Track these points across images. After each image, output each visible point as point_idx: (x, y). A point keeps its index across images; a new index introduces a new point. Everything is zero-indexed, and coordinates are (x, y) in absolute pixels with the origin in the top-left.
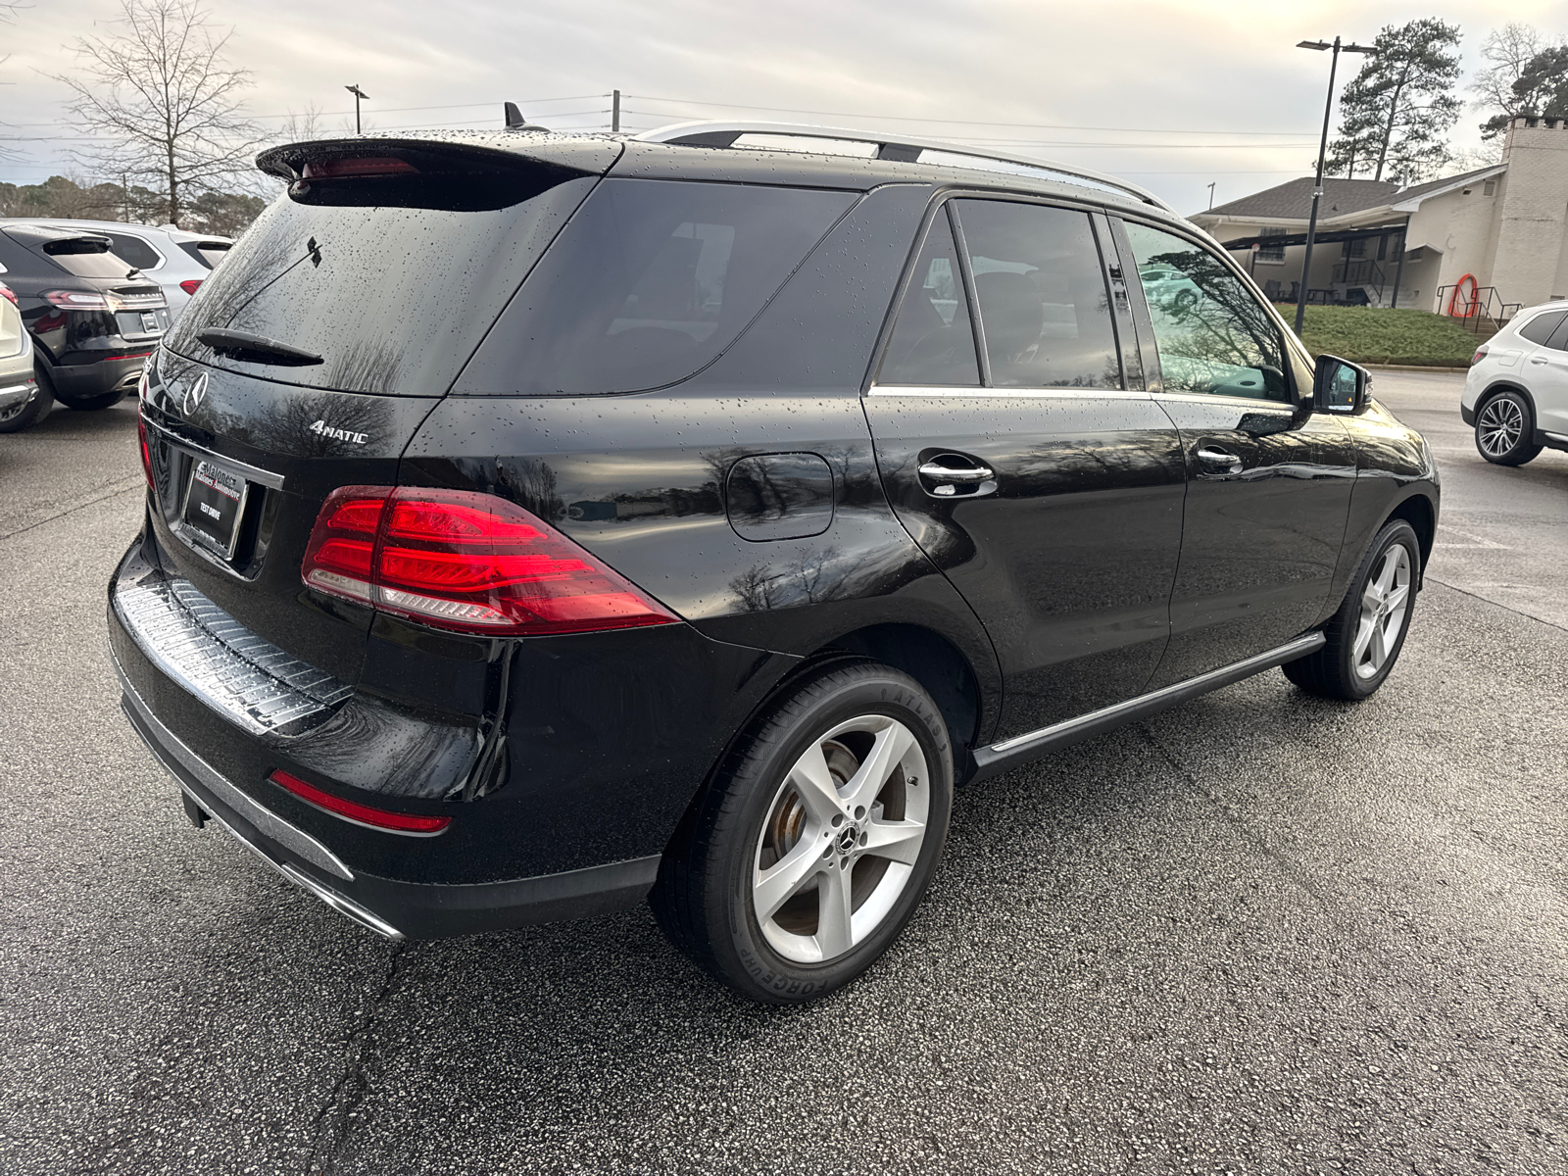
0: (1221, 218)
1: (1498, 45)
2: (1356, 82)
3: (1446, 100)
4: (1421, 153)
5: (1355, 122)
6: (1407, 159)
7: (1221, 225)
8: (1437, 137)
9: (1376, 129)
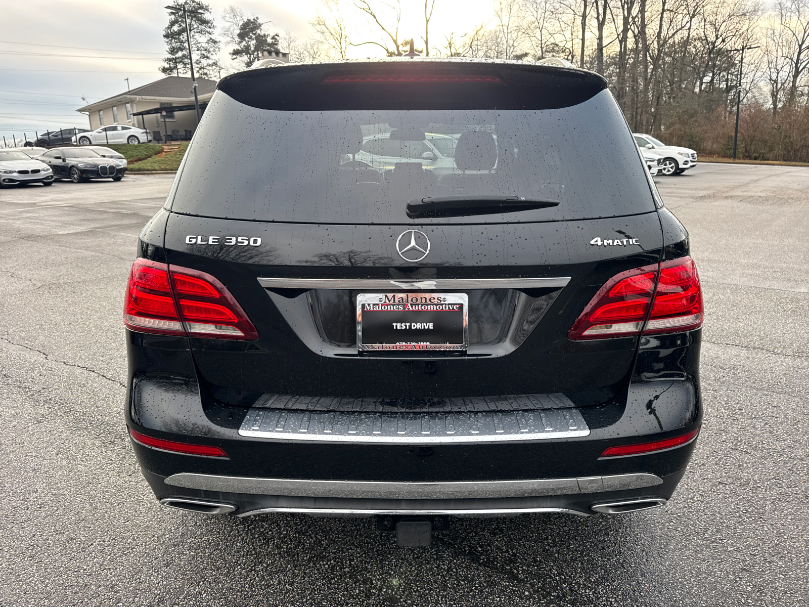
0: (138, 98)
1: (228, 15)
2: (168, 28)
3: (213, 40)
4: (209, 65)
5: (174, 48)
6: (203, 68)
7: (139, 101)
8: (214, 58)
9: (184, 52)
